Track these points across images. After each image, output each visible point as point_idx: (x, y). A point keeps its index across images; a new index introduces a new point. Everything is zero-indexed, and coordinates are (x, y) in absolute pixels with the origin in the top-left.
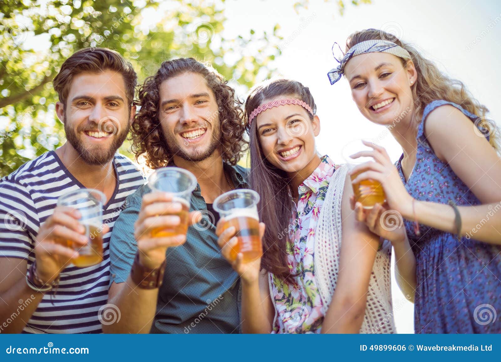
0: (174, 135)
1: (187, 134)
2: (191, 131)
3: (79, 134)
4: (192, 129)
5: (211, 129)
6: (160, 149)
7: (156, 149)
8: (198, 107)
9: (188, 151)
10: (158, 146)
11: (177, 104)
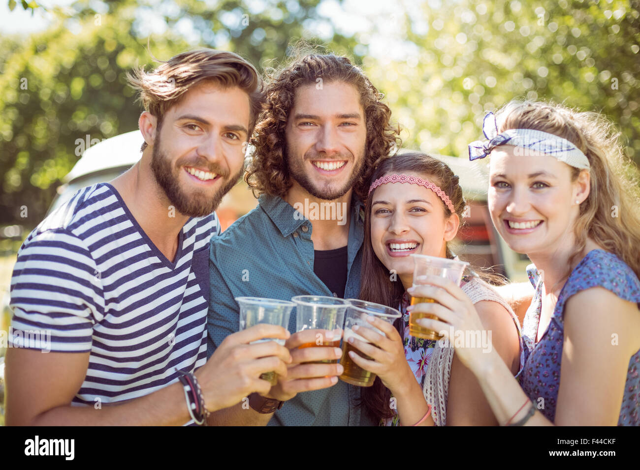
0: (304, 160)
1: (322, 164)
2: (328, 162)
3: (177, 169)
4: (331, 160)
5: (353, 162)
6: (280, 174)
7: (275, 173)
8: (343, 131)
9: (318, 185)
10: (278, 169)
11: (316, 121)
